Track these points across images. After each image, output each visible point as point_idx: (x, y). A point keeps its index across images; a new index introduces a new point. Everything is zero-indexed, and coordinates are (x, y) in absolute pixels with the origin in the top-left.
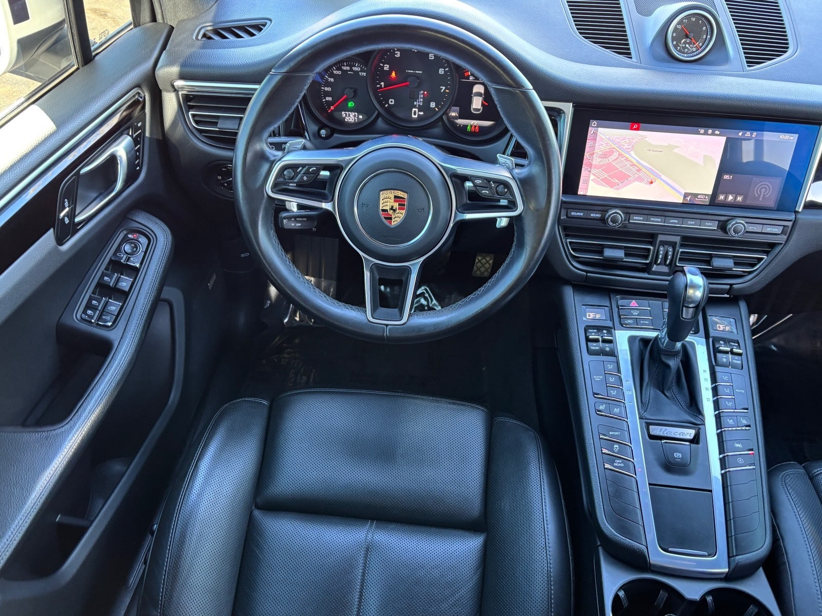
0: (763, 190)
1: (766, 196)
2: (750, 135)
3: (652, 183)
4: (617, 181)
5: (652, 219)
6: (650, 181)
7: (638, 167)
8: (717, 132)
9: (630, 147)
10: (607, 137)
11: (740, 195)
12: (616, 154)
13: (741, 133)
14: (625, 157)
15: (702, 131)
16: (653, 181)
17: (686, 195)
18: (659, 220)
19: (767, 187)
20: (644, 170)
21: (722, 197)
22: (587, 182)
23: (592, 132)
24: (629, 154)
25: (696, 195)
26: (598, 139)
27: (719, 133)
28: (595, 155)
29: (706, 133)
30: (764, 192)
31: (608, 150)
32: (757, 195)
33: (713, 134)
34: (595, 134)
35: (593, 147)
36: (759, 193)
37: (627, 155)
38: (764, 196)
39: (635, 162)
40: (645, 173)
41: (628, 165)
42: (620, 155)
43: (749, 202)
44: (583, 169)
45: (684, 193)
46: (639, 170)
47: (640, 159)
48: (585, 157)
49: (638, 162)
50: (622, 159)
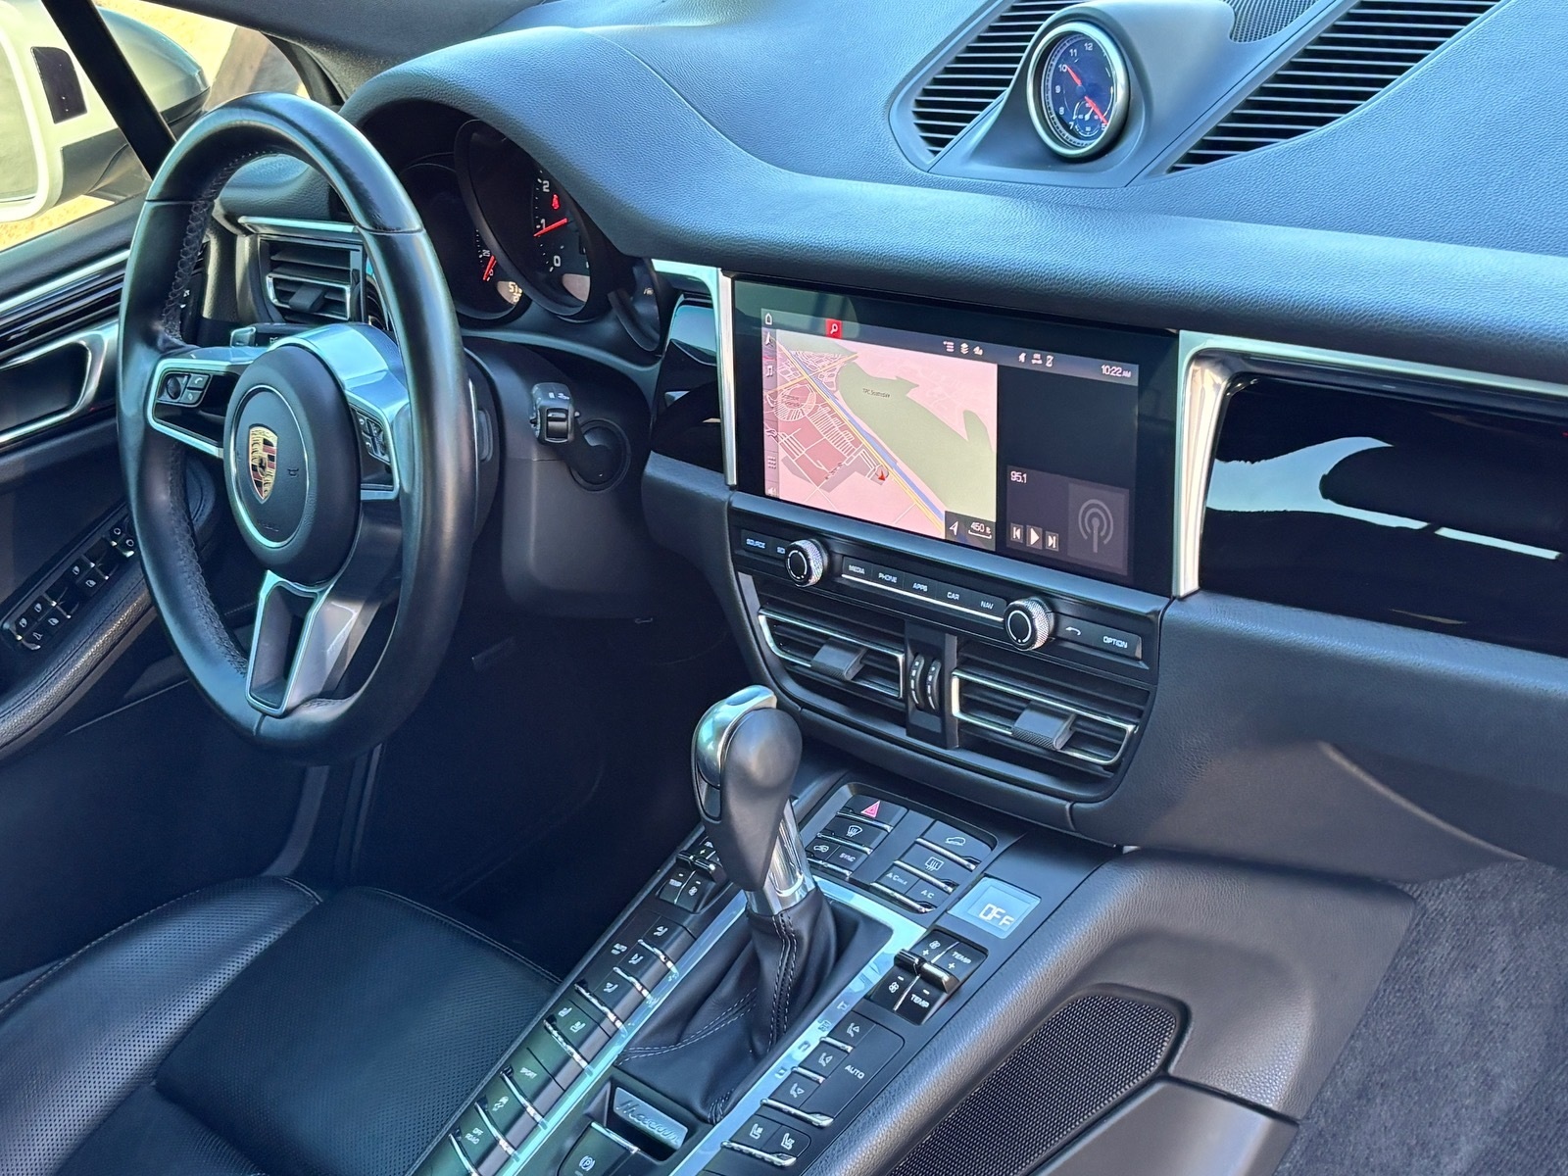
0: (1096, 522)
1: (1105, 542)
2: (1040, 362)
3: (882, 478)
4: (824, 468)
5: (881, 575)
6: (880, 475)
7: (854, 435)
8: (978, 351)
9: (833, 379)
10: (793, 352)
11: (1053, 531)
12: (812, 398)
13: (1023, 355)
14: (827, 405)
15: (950, 346)
16: (885, 475)
17: (950, 518)
18: (894, 580)
19: (1102, 515)
20: (864, 442)
21: (1017, 533)
22: (776, 468)
23: (768, 341)
24: (835, 399)
25: (966, 521)
26: (779, 356)
27: (981, 353)
28: (780, 396)
29: (957, 354)
30: (1100, 529)
31: (799, 386)
32: (1086, 537)
33: (971, 356)
34: (772, 343)
35: (774, 376)
36: (1089, 530)
37: (829, 401)
38: (1101, 539)
39: (847, 423)
40: (866, 449)
41: (837, 428)
42: (820, 400)
43: (1075, 555)
44: (765, 431)
45: (944, 513)
46: (856, 442)
47: (856, 414)
48: (765, 402)
49: (852, 421)
50: (825, 411)
